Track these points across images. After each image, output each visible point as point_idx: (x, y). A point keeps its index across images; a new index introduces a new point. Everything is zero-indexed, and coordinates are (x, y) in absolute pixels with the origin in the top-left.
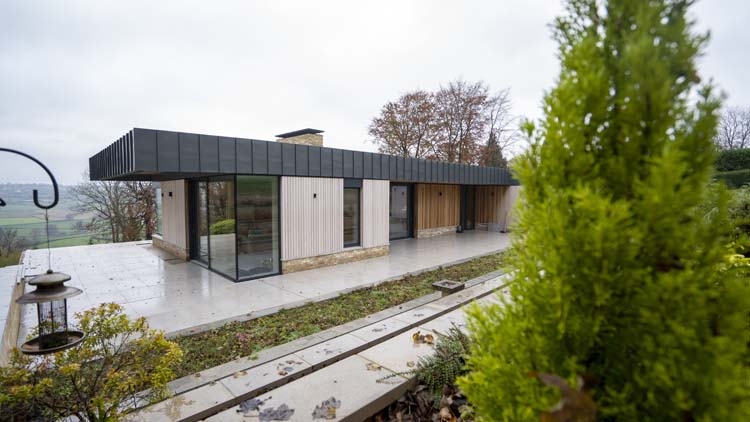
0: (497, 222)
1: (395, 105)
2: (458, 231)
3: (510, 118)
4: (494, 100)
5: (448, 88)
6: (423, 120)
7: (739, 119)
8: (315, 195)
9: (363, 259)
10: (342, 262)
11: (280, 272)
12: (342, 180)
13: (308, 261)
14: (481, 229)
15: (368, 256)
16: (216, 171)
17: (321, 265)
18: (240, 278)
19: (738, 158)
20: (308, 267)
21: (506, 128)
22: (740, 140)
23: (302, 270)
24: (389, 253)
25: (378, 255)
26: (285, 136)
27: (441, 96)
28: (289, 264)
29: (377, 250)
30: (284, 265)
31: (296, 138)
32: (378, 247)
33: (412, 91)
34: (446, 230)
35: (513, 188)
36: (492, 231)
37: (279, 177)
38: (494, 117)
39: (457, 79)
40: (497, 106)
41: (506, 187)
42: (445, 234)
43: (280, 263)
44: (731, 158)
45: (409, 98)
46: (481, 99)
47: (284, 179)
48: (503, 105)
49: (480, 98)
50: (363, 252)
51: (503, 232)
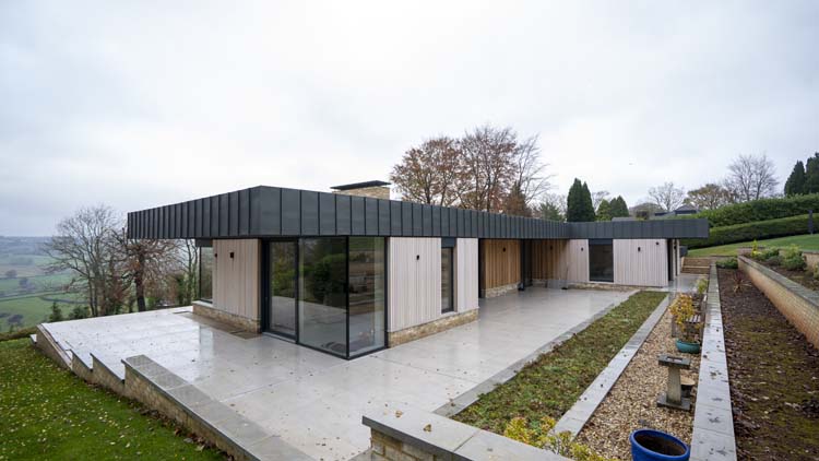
0: (557, 279)
1: (419, 151)
2: (520, 289)
3: (539, 166)
4: (521, 148)
5: (473, 134)
6: (449, 168)
7: (753, 168)
8: (418, 257)
9: (457, 325)
10: (440, 330)
11: (387, 345)
12: (440, 239)
13: (412, 331)
14: (539, 285)
15: (461, 323)
16: (333, 233)
17: (423, 335)
18: (351, 354)
19: (769, 208)
20: (411, 338)
21: (534, 176)
22: (756, 189)
23: (407, 341)
24: (479, 317)
25: (470, 320)
26: (343, 188)
27: (468, 143)
28: (395, 336)
29: (468, 315)
30: (392, 338)
31: (359, 190)
32: (470, 311)
33: (436, 137)
34: (509, 288)
35: (573, 242)
36: (552, 287)
37: (386, 239)
38: (522, 165)
39: (485, 125)
40: (525, 154)
41: (566, 241)
42: (509, 293)
43: (386, 334)
44: (762, 209)
45: (433, 144)
46: (509, 147)
47: (392, 240)
48: (532, 153)
49: (509, 145)
50: (457, 318)
51: (564, 289)
